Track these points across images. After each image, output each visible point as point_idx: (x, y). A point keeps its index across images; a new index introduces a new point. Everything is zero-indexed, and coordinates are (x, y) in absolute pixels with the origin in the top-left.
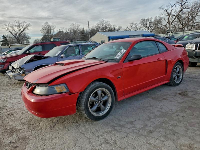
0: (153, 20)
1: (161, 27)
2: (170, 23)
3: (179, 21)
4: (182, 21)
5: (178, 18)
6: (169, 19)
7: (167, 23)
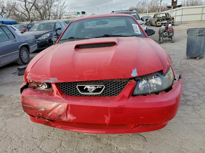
0: (5, 5)
1: (19, 14)
2: (29, 10)
3: (37, 8)
4: (39, 10)
5: (35, 6)
6: (26, 5)
7: (25, 11)
